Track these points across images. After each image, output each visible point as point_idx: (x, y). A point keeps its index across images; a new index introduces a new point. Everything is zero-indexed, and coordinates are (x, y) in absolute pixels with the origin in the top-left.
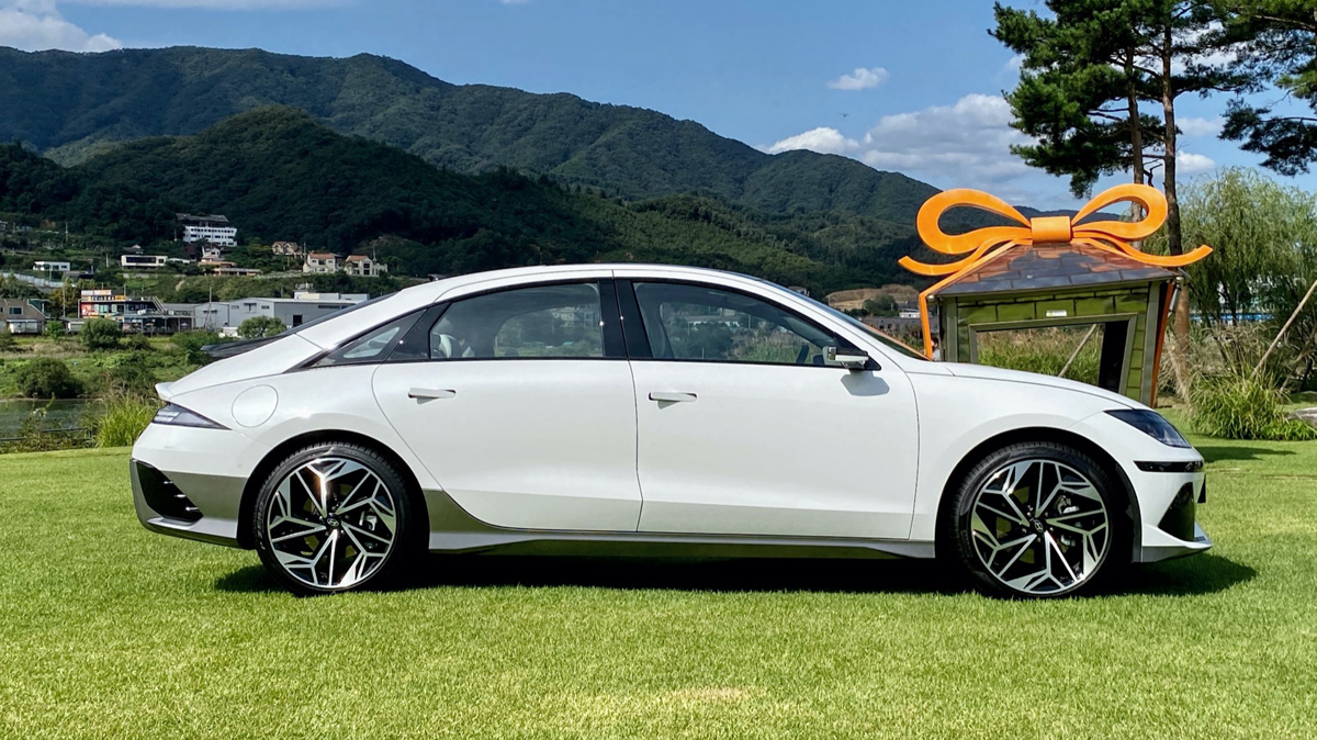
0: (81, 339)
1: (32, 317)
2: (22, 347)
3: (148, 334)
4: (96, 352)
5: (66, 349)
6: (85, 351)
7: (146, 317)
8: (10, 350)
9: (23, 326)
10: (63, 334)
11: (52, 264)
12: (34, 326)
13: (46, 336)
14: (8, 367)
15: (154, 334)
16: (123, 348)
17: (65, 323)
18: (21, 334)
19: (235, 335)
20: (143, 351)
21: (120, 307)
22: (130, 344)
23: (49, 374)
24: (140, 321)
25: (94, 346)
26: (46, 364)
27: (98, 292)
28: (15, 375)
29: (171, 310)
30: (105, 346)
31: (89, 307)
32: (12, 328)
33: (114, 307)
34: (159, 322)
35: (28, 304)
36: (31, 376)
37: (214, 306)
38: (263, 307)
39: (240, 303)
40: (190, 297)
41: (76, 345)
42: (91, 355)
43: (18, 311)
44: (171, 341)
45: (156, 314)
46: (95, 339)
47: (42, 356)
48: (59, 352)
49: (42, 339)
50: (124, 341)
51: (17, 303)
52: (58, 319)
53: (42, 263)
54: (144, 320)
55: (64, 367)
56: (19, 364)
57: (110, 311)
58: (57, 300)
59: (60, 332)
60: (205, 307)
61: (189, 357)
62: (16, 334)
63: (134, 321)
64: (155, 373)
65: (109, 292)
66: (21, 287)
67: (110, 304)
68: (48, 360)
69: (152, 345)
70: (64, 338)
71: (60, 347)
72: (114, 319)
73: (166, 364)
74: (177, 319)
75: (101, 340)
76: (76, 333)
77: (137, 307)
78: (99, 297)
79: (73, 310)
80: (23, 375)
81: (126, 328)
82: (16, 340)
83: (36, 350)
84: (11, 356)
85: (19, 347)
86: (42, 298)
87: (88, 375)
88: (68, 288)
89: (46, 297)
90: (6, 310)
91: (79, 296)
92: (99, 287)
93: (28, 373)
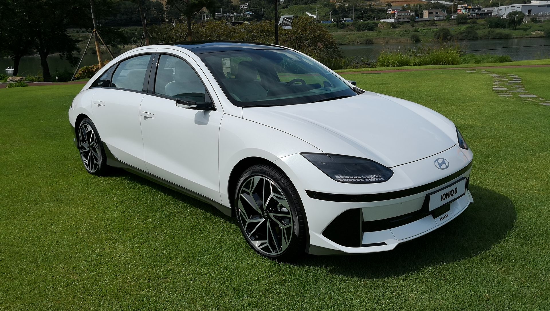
0: (455, 21)
1: (442, 14)
3: (477, 19)
5: (450, 25)
6: (456, 25)
7: (477, 13)
8: (434, 25)
9: (439, 18)
10: (450, 19)
12: (442, 18)
14: (432, 31)
15: (479, 18)
16: (468, 23)
17: (451, 16)
18: (438, 20)
19: (506, 18)
20: (474, 24)
21: (469, 10)
22: (471, 22)
23: (444, 33)
24: (475, 14)
25: (459, 23)
26: (443, 29)
27: (463, 5)
28: (434, 33)
29: (486, 10)
30: (463, 23)
31: (460, 10)
32: (435, 18)
33: (467, 10)
34: (481, 14)
35: (440, 11)
36: (438, 34)
37: (500, 8)
38: (518, 7)
39: (510, 6)
40: (494, 5)
41: (453, 23)
42: (458, 26)
43: (437, 13)
44: (484, 21)
45: (480, 12)
46: (460, 21)
47: (443, 27)
48: (448, 25)
49: (444, 22)
50: (469, 21)
51: (437, 11)
52: (449, 15)
54: (476, 14)
55: (448, 30)
56: (435, 30)
57: (466, 11)
58: (451, 8)
59: (448, 19)
60: (497, 8)
61: (489, 26)
62: (436, 20)
63: (473, 14)
64: (477, 31)
65: (466, 5)
66: (440, 5)
67: (466, 9)
68: (444, 28)
69: (478, 22)
70: (450, 21)
71: (449, 24)
72: (467, 14)
73: (481, 28)
74: (487, 13)
75: (462, 21)
76: (454, 19)
77: (475, 9)
78: (463, 7)
79: (455, 12)
80: (436, 33)
81: (471, 17)
82: (436, 22)
83: (441, 25)
84: (434, 27)
85: (436, 24)
86: (446, 8)
87: (456, 33)
88: (454, 5)
89: (447, 8)
90: (434, 13)
91: (457, 7)
92: (464, 4)
93: (438, 33)
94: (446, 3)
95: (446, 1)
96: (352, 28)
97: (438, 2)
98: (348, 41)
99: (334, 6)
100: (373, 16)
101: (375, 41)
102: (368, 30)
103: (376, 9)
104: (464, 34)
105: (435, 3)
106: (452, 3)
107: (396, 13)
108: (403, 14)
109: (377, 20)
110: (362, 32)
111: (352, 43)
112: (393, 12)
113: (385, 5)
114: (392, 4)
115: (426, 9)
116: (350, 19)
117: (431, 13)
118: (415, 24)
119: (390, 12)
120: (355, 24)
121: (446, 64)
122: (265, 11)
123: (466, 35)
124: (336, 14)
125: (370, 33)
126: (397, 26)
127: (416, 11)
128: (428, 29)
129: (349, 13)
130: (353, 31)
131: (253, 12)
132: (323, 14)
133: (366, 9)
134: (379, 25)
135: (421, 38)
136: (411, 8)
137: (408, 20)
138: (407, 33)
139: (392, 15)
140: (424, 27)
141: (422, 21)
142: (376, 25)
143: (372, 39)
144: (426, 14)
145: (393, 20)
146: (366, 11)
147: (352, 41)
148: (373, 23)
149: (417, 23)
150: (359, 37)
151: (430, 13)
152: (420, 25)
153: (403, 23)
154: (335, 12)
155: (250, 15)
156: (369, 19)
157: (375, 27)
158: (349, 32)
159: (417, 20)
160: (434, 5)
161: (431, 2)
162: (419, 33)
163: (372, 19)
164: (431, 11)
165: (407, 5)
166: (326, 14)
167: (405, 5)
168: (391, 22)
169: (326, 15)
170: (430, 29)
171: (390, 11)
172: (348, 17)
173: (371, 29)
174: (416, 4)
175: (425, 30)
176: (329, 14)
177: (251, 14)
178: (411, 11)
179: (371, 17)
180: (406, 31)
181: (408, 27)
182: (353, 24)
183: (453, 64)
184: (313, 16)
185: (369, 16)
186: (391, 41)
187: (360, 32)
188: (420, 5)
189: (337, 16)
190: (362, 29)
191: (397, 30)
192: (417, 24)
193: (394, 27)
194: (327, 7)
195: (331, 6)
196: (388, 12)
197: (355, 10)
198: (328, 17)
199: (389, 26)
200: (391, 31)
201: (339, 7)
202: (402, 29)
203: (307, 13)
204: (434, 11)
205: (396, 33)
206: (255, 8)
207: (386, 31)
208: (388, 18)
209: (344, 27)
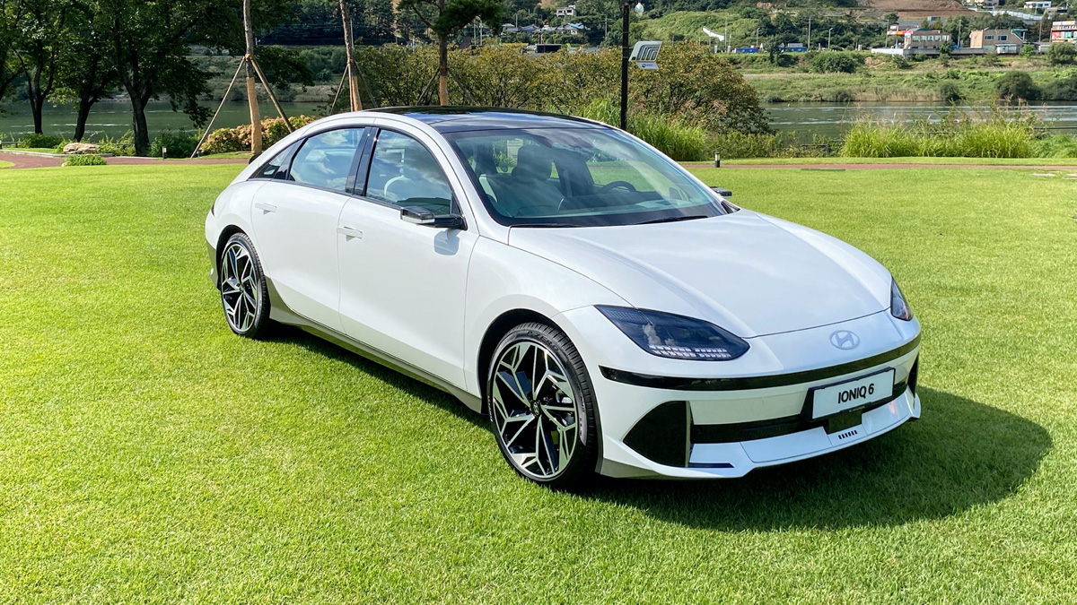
0: (1047, 58)
1: (1014, 40)
2: (1004, 63)
4: (1055, 67)
5: (1035, 65)
6: (1048, 66)
8: (995, 65)
9: (1007, 48)
10: (1034, 54)
11: (1037, 3)
12: (1014, 49)
13: (1022, 55)
14: (991, 77)
17: (1036, 47)
18: (1005, 54)
23: (1018, 82)
25: (1055, 62)
26: (1018, 75)
27: (1065, 23)
28: (994, 83)
30: (1063, 63)
31: (1057, 34)
32: (999, 50)
33: (1076, 34)
35: (1011, 34)
36: (1005, 84)
41: (1042, 62)
42: (1052, 69)
46: (1057, 58)
47: (1016, 70)
48: (1029, 66)
49: (1019, 58)
51: (1003, 33)
52: (1032, 44)
53: (1031, 3)
55: (1029, 78)
56: (999, 75)
57: (1072, 37)
58: (1036, 29)
59: (1032, 53)
62: (1001, 54)
65: (1073, 23)
66: (1011, 21)
67: (1073, 31)
68: (1020, 73)
70: (1034, 56)
71: (1030, 64)
72: (1074, 43)
75: (1061, 58)
76: (1043, 54)
78: (1065, 26)
79: (1046, 37)
80: (1000, 83)
82: (1000, 58)
83: (1013, 66)
84: (995, 69)
85: (1001, 63)
86: (1024, 28)
87: (1047, 84)
88: (1046, 21)
89: (1029, 27)
90: (996, 38)
91: (1051, 26)
92: (1067, 18)
93: (1003, 82)
94: (1026, 16)
95: (1025, 12)
96: (806, 65)
97: (1006, 15)
98: (793, 94)
99: (765, 15)
100: (853, 39)
101: (859, 96)
102: (841, 71)
103: (862, 26)
104: (1066, 88)
105: (999, 15)
106: (1041, 18)
107: (908, 34)
108: (924, 38)
109: (863, 49)
110: (827, 74)
111: (802, 99)
112: (901, 33)
113: (883, 18)
114: (899, 14)
115: (978, 29)
116: (801, 45)
117: (989, 38)
118: (950, 62)
119: (894, 33)
120: (812, 56)
122: (612, 24)
123: (1070, 90)
124: (769, 33)
125: (845, 78)
126: (909, 63)
127: (955, 33)
128: (981, 74)
129: (801, 32)
130: (807, 72)
131: (584, 24)
132: (740, 33)
133: (839, 24)
134: (868, 61)
135: (964, 91)
136: (944, 25)
137: (934, 52)
138: (932, 80)
139: (900, 40)
140: (972, 68)
141: (969, 54)
142: (861, 60)
143: (850, 90)
144: (977, 39)
145: (899, 52)
146: (839, 29)
147: (802, 95)
148: (854, 57)
149: (956, 59)
150: (819, 86)
151: (987, 38)
152: (963, 63)
153: (923, 59)
154: (770, 29)
155: (579, 30)
156: (845, 47)
157: (857, 66)
158: (797, 75)
159: (955, 52)
160: (996, 21)
161: (991, 14)
162: (959, 82)
163: (851, 47)
164: (990, 33)
165: (933, 19)
166: (748, 33)
167: (929, 18)
168: (896, 56)
169: (747, 36)
170: (987, 74)
171: (893, 31)
172: (796, 41)
173: (849, 68)
174: (954, 18)
175: (972, 76)
176: (754, 32)
177: (582, 27)
178: (943, 31)
179: (851, 42)
180: (929, 76)
181: (935, 67)
182: (807, 56)
183: (1014, 156)
184: (718, 36)
185: (845, 40)
186: (894, 98)
187: (823, 75)
188: (963, 19)
189: (772, 37)
190: (828, 68)
191: (909, 74)
192: (955, 61)
193: (905, 66)
194: (749, 17)
195: (760, 15)
196: (888, 33)
197: (815, 26)
198: (752, 41)
199: (891, 63)
200: (895, 75)
201: (777, 20)
202: (921, 72)
203: (705, 30)
204: (997, 33)
205: (907, 79)
206: (590, 17)
207: (882, 73)
208: (889, 46)
209: (787, 62)
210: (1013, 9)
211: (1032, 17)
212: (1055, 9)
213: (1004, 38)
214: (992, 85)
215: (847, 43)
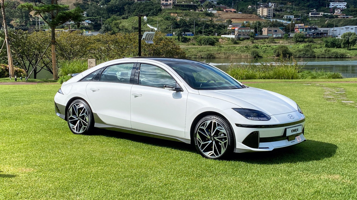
0: (294, 40)
1: (280, 32)
2: (276, 42)
3: (314, 38)
4: (297, 44)
5: (289, 42)
6: (294, 43)
7: (314, 32)
8: (273, 43)
9: (277, 35)
10: (289, 38)
11: (288, 16)
12: (280, 36)
13: (284, 38)
14: (272, 48)
15: (316, 38)
16: (306, 42)
17: (289, 35)
18: (277, 38)
19: (341, 38)
20: (311, 43)
21: (306, 30)
22: (308, 41)
23: (283, 50)
24: (312, 34)
25: (297, 41)
26: (282, 47)
27: (300, 25)
28: (273, 50)
29: (322, 30)
30: (300, 42)
31: (297, 29)
32: (274, 36)
33: (305, 29)
34: (318, 34)
35: (279, 29)
36: (277, 51)
37: (335, 28)
38: (351, 29)
39: (344, 27)
40: (329, 26)
41: (292, 42)
42: (296, 44)
44: (321, 40)
45: (317, 31)
47: (282, 44)
48: (287, 43)
49: (282, 40)
50: (306, 40)
51: (276, 29)
52: (287, 33)
53: (286, 16)
55: (287, 48)
56: (275, 47)
57: (303, 31)
58: (289, 27)
59: (288, 38)
60: (332, 29)
61: (325, 45)
62: (275, 38)
63: (310, 34)
64: (314, 50)
65: (303, 25)
66: (278, 24)
67: (303, 28)
68: (283, 46)
69: (314, 41)
70: (289, 39)
71: (287, 42)
72: (304, 33)
73: (318, 47)
74: (323, 33)
75: (299, 40)
76: (292, 38)
77: (311, 29)
78: (300, 26)
79: (293, 31)
80: (275, 50)
81: (308, 36)
82: (275, 40)
83: (280, 43)
84: (273, 44)
85: (275, 42)
86: (284, 27)
87: (294, 51)
88: (292, 24)
89: (286, 26)
90: (273, 31)
91: (295, 26)
92: (301, 23)
93: (277, 50)
94: (285, 22)
95: (284, 20)
96: (194, 42)
97: (276, 21)
98: (189, 55)
99: (175, 19)
100: (213, 31)
101: (217, 56)
102: (209, 45)
103: (217, 25)
104: (302, 52)
105: (273, 21)
106: (290, 22)
107: (236, 29)
108: (243, 31)
109: (218, 35)
110: (203, 46)
111: (193, 57)
112: (233, 28)
113: (225, 21)
114: (232, 20)
115: (265, 27)
116: (191, 33)
117: (270, 31)
118: (255, 41)
119: (230, 28)
120: (196, 38)
121: (287, 79)
122: (104, 21)
123: (304, 53)
124: (177, 28)
125: (211, 48)
126: (238, 42)
127: (255, 28)
128: (267, 46)
129: (191, 27)
130: (194, 45)
131: (91, 21)
132: (164, 27)
133: (207, 24)
134: (220, 40)
135: (261, 54)
136: (251, 25)
137: (247, 37)
138: (247, 49)
139: (233, 32)
140: (263, 44)
141: (262, 38)
142: (217, 40)
143: (213, 53)
144: (265, 31)
145: (233, 36)
146: (207, 26)
147: (193, 55)
148: (214, 39)
149: (257, 40)
150: (200, 51)
151: (269, 31)
152: (260, 42)
153: (243, 40)
154: (177, 25)
155: (89, 23)
156: (210, 34)
157: (215, 42)
158: (190, 46)
159: (256, 37)
160: (272, 23)
161: (270, 21)
162: (259, 50)
163: (213, 34)
164: (270, 29)
165: (246, 22)
166: (167, 27)
167: (245, 22)
168: (232, 38)
169: (167, 28)
170: (270, 46)
171: (230, 27)
172: (189, 31)
173: (212, 44)
174: (255, 22)
175: (264, 47)
176: (170, 27)
178: (251, 28)
179: (212, 32)
180: (246, 47)
181: (248, 43)
182: (194, 38)
183: (292, 78)
184: (154, 28)
185: (210, 31)
186: (232, 57)
187: (201, 47)
188: (259, 22)
189: (178, 29)
190: (203, 43)
191: (237, 46)
192: (256, 41)
193: (236, 43)
194: (168, 20)
195: (172, 19)
196: (228, 28)
197: (197, 25)
198: (170, 31)
199: (230, 42)
200: (232, 47)
201: (180, 21)
202: (242, 45)
203: (148, 25)
204: (273, 29)
205: (237, 48)
206: (94, 17)
207: (226, 46)
208: (228, 34)
209: (185, 40)
210: (278, 18)
211: (287, 22)
212: (296, 19)
213: (276, 31)
214: (272, 51)
215: (210, 33)
